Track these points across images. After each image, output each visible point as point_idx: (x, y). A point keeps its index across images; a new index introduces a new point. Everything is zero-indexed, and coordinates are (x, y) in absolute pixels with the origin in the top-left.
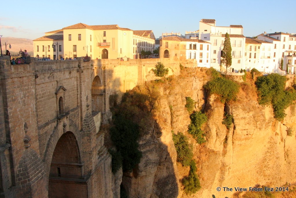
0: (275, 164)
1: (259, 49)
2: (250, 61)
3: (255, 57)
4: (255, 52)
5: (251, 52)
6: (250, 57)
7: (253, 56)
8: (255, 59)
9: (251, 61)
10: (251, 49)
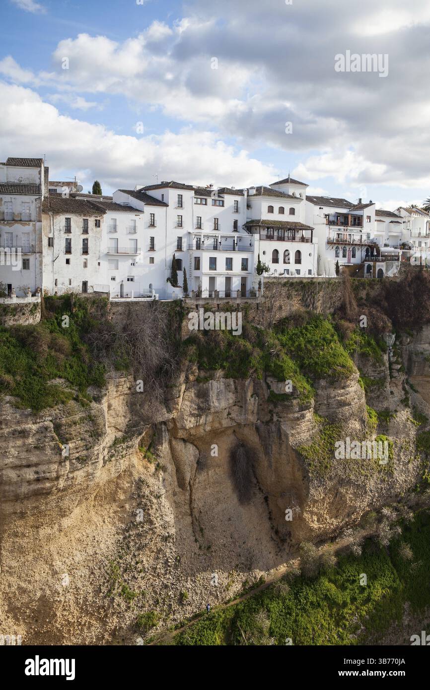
0: (161, 556)
1: (98, 229)
2: (68, 261)
3: (85, 251)
4: (85, 236)
5: (71, 236)
6: (68, 251)
7: (77, 246)
8: (85, 257)
9: (71, 262)
10: (70, 226)
